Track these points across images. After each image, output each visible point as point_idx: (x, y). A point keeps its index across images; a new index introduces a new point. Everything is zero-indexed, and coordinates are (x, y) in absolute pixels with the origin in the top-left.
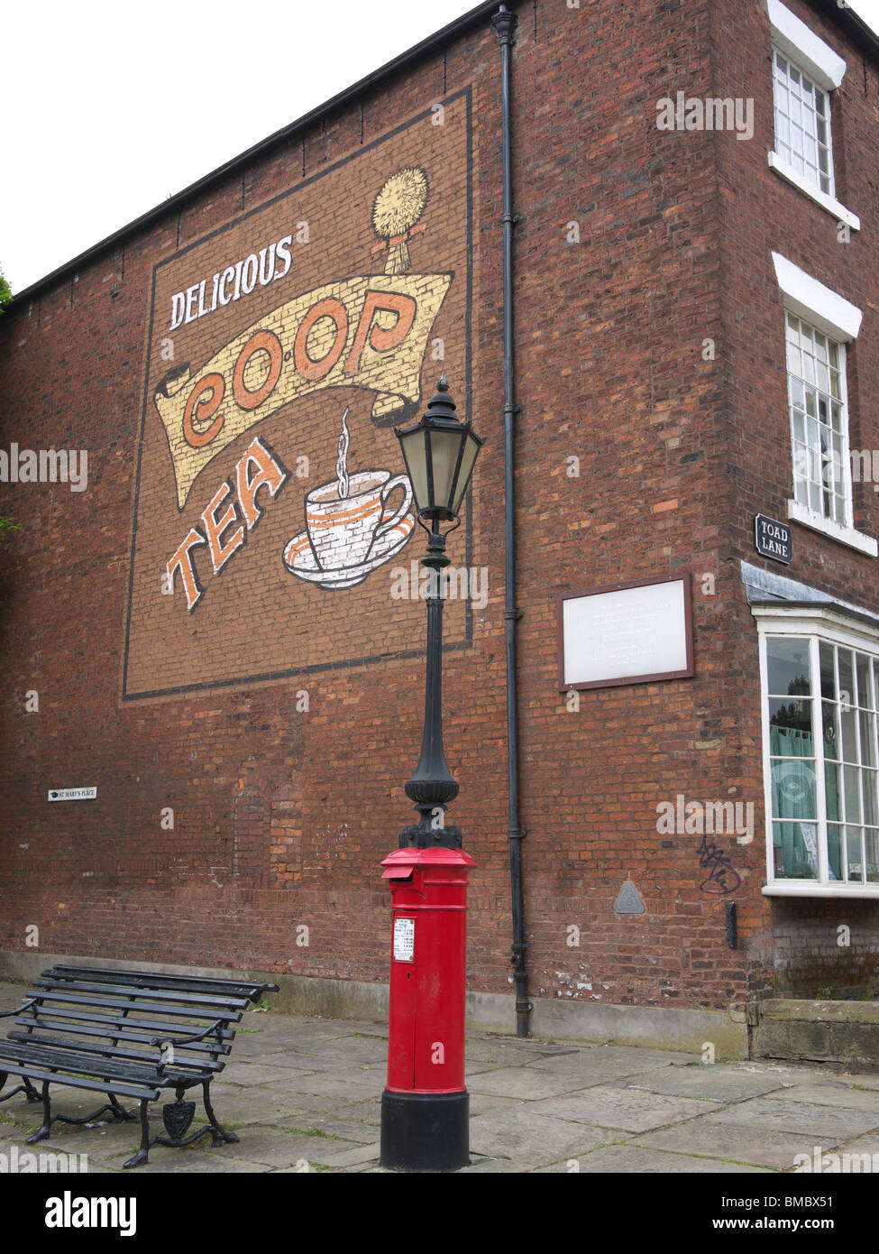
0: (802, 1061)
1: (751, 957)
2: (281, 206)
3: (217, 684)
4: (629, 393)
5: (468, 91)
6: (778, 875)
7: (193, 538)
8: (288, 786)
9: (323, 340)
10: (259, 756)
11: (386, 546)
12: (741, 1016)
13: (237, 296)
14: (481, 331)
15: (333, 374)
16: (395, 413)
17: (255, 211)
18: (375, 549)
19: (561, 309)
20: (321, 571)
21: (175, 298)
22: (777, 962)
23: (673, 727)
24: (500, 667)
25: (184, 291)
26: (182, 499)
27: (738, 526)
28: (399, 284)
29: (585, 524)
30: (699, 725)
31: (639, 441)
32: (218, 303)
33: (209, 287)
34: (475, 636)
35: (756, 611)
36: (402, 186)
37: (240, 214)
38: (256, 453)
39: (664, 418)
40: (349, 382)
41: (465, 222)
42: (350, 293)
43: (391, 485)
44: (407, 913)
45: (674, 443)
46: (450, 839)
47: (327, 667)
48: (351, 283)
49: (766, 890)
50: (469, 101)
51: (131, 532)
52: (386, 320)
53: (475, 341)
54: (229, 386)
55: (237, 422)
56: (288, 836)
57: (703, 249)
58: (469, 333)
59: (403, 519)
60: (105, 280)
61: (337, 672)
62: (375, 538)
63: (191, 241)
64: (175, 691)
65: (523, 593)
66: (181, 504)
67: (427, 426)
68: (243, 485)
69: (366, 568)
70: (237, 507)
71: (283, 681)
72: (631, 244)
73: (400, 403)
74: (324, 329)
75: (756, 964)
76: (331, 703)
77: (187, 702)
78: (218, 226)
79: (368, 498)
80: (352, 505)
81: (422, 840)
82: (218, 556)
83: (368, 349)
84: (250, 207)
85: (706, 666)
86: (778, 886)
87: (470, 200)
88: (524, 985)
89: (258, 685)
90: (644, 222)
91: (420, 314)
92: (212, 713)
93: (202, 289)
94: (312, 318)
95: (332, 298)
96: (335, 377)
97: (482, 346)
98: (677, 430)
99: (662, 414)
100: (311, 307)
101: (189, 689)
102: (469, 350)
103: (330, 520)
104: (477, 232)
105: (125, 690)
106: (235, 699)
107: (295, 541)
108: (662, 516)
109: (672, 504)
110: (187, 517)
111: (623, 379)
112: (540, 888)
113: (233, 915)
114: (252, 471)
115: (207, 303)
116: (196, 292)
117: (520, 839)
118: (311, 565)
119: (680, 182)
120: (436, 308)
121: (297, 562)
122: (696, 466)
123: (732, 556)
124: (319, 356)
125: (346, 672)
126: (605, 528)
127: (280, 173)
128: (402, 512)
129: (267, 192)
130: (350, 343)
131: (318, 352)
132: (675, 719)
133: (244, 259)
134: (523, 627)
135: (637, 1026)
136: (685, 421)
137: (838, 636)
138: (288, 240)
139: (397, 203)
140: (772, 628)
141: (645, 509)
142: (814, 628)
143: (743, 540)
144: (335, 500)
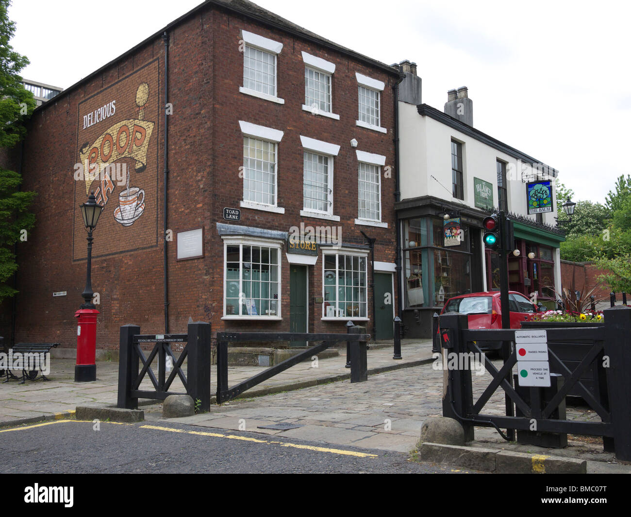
2: (112, 89)
4: (193, 169)
5: (158, 59)
6: (228, 313)
8: (115, 290)
9: (123, 140)
10: (109, 281)
11: (138, 213)
13: (101, 120)
14: (161, 144)
15: (126, 152)
16: (140, 168)
17: (106, 89)
18: (136, 213)
19: (179, 140)
20: (123, 220)
21: (84, 117)
23: (199, 272)
25: (87, 115)
26: (87, 192)
27: (216, 212)
29: (183, 209)
30: (205, 272)
31: (195, 184)
32: (96, 121)
33: (94, 115)
34: (159, 243)
35: (222, 237)
36: (143, 89)
37: (102, 89)
39: (200, 178)
40: (129, 156)
41: (157, 105)
42: (131, 124)
43: (140, 193)
44: (80, 325)
45: (202, 186)
47: (125, 252)
48: (131, 121)
49: (222, 318)
50: (159, 63)
51: (74, 202)
52: (139, 135)
53: (159, 147)
54: (99, 153)
56: (116, 306)
57: (210, 125)
58: (158, 144)
59: (142, 204)
60: (65, 106)
61: (127, 254)
62: (136, 210)
63: (89, 96)
66: (87, 194)
68: (103, 188)
69: (134, 220)
70: (102, 196)
71: (114, 256)
72: (194, 121)
73: (142, 165)
74: (123, 136)
76: (126, 263)
78: (96, 92)
79: (134, 196)
80: (130, 198)
83: (134, 145)
84: (104, 87)
85: (206, 254)
86: (226, 317)
89: (108, 257)
90: (197, 114)
91: (147, 135)
92: (96, 266)
93: (92, 115)
94: (120, 132)
95: (125, 125)
96: (126, 154)
97: (161, 149)
98: (202, 182)
99: (199, 176)
100: (121, 127)
102: (158, 149)
103: (125, 203)
104: (160, 109)
105: (73, 258)
106: (102, 262)
107: (116, 209)
108: (198, 209)
109: (201, 205)
111: (191, 164)
112: (172, 319)
114: (105, 184)
115: (93, 121)
116: (90, 116)
117: (167, 306)
118: (120, 218)
119: (205, 102)
120: (150, 134)
121: (117, 216)
122: (206, 193)
123: (214, 221)
124: (122, 146)
125: (129, 253)
126: (187, 211)
127: (112, 76)
128: (142, 202)
129: (109, 82)
130: (130, 142)
131: (122, 144)
132: (200, 270)
133: (103, 106)
136: (204, 179)
137: (252, 243)
138: (114, 102)
139: (142, 94)
140: (228, 242)
141: (195, 206)
142: (241, 241)
143: (218, 215)
144: (126, 196)
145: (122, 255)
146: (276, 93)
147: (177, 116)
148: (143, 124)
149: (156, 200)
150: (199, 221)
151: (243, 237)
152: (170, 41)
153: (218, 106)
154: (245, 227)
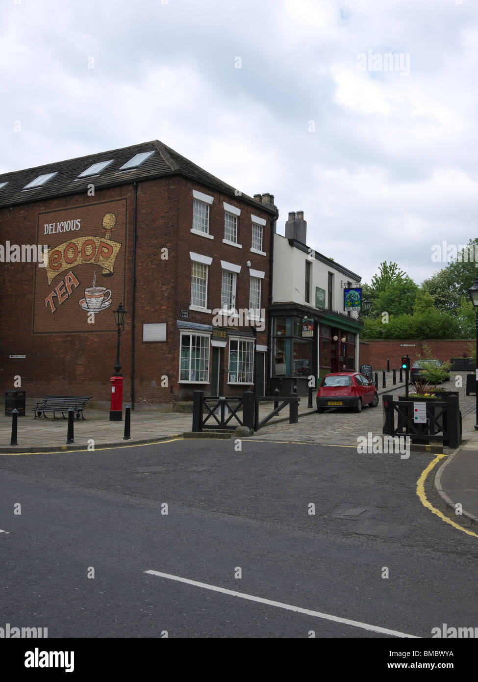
0: (181, 412)
1: (174, 394)
2: (77, 210)
3: (61, 332)
4: (158, 282)
5: (126, 199)
6: (181, 379)
7: (53, 294)
8: (80, 358)
9: (89, 250)
10: (73, 351)
11: (105, 305)
12: (172, 405)
13: (65, 231)
14: (128, 260)
15: (92, 260)
16: (107, 274)
17: (70, 209)
18: (102, 305)
19: (145, 260)
20: (89, 308)
21: (45, 225)
22: (180, 395)
23: (163, 351)
24: (130, 336)
25: (48, 224)
26: (49, 283)
27: (177, 313)
28: (109, 242)
29: (148, 308)
30: (168, 352)
31: (160, 293)
32: (59, 231)
33: (56, 226)
34: (125, 329)
35: (180, 330)
36: (110, 217)
37: (65, 208)
38: (70, 275)
39: (164, 289)
40: (96, 263)
41: (125, 232)
42: (97, 241)
43: (106, 291)
44: (114, 386)
45: (166, 295)
46: (121, 375)
47: (90, 331)
48: (97, 238)
49: (178, 382)
50: (127, 201)
51: (34, 289)
52: (106, 250)
53: (126, 262)
54: (63, 255)
55: (65, 266)
56: (80, 369)
57: (173, 255)
58: (125, 259)
59: (109, 300)
60: (21, 212)
61: (93, 333)
62: (102, 303)
63: (51, 210)
64: (49, 333)
65: (135, 321)
67: (118, 312)
68: (67, 283)
69: (100, 310)
70: (66, 288)
71: (79, 333)
73: (109, 272)
74: (89, 247)
75: (175, 396)
76: (91, 340)
77: (52, 336)
78: (58, 209)
79: (101, 293)
80: (97, 294)
81: (116, 376)
82: (60, 300)
83: (101, 256)
84: (68, 207)
85: (169, 340)
86: (180, 382)
87: (126, 227)
88: (133, 400)
89: (73, 334)
91: (114, 251)
92: (60, 339)
93: (54, 226)
94: (86, 244)
95: (91, 240)
96: (92, 261)
97: (128, 263)
98: (167, 292)
99: (164, 288)
100: (86, 241)
101: (53, 332)
102: (125, 263)
103: (91, 297)
104: (127, 235)
105: (33, 331)
106: (66, 337)
107: (82, 300)
108: (163, 309)
109: (165, 307)
110: (51, 288)
111: (157, 279)
112: (137, 382)
113: (66, 387)
114: (70, 280)
115: (56, 230)
116: (52, 226)
117: (133, 372)
118: (86, 307)
120: (118, 251)
121: (82, 305)
122: (170, 300)
123: (176, 319)
124: (88, 254)
125: (95, 333)
126: (152, 310)
127: (77, 200)
128: (109, 298)
129: (73, 204)
130: (96, 253)
131: (88, 253)
132: (163, 350)
133: (67, 221)
134: (135, 328)
135: (154, 408)
136: (168, 291)
137: (197, 334)
138: (79, 220)
139: (108, 221)
140: (183, 333)
141: (160, 307)
142: (191, 333)
143: (178, 316)
144: (92, 292)
145: (88, 333)
146: (208, 232)
147: (144, 243)
148: (111, 243)
149: (123, 299)
150: (163, 318)
151: (192, 330)
152: (139, 189)
153: (179, 242)
154: (191, 323)
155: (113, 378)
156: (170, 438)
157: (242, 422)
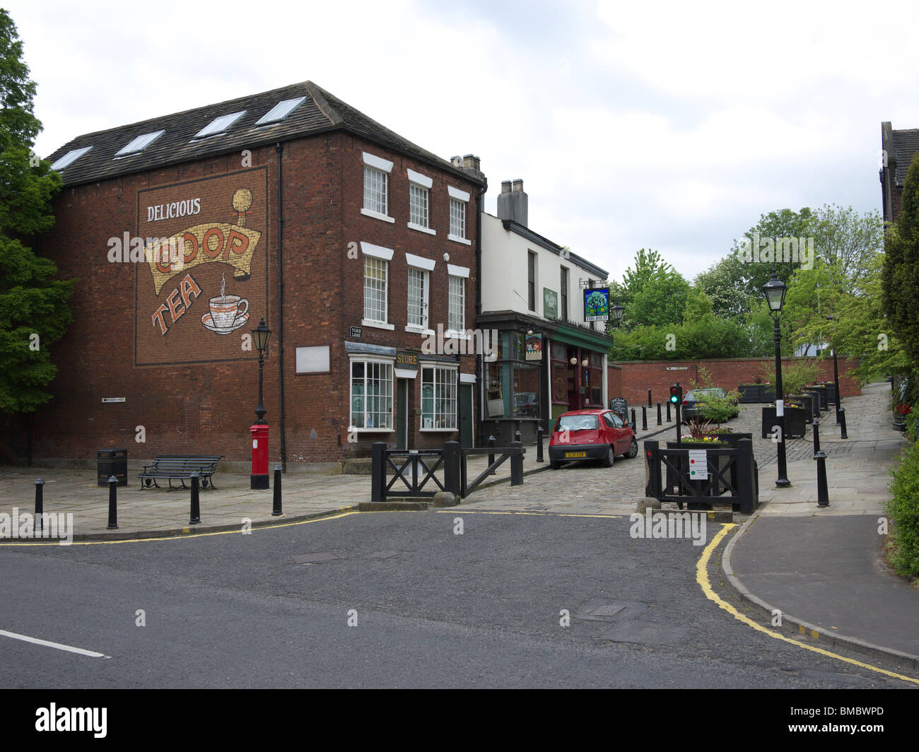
0: (354, 473)
1: (344, 448)
2: (195, 185)
3: (176, 363)
4: (316, 287)
5: (266, 167)
6: (353, 426)
7: (162, 308)
8: (205, 400)
9: (214, 243)
10: (194, 389)
11: (239, 322)
12: (340, 463)
13: (178, 216)
14: (271, 256)
15: (218, 257)
16: (242, 276)
17: (184, 183)
18: (235, 323)
19: (297, 255)
20: (216, 327)
21: (149, 208)
22: (352, 450)
23: (326, 387)
24: (277, 366)
25: (153, 206)
26: (157, 292)
27: (344, 331)
28: (242, 230)
29: (303, 325)
30: (332, 387)
31: (318, 302)
32: (169, 216)
33: (165, 208)
34: (270, 355)
35: (349, 355)
36: (243, 194)
37: (177, 182)
38: (188, 279)
39: (325, 297)
40: (224, 262)
41: (265, 215)
42: (225, 228)
43: (241, 302)
44: (255, 439)
45: (328, 305)
46: (266, 423)
47: (219, 361)
48: (225, 224)
49: (349, 431)
50: (267, 171)
51: (134, 301)
52: (238, 243)
53: (269, 258)
56: (206, 416)
57: (337, 247)
58: (267, 255)
59: (245, 314)
60: (113, 190)
61: (222, 363)
62: (235, 319)
63: (156, 186)
64: (158, 364)
65: (284, 344)
66: (157, 294)
67: (259, 331)
68: (184, 291)
69: (232, 329)
70: (181, 299)
71: (203, 364)
72: (317, 239)
73: (243, 274)
74: (214, 239)
75: (345, 450)
76: (221, 373)
77: (164, 369)
78: (168, 184)
79: (232, 305)
80: (227, 306)
81: (259, 424)
82: (174, 316)
83: (231, 251)
84: (181, 181)
85: (335, 371)
86: (352, 430)
87: (267, 208)
88: (284, 459)
89: (193, 365)
90: (321, 234)
91: (250, 244)
92: (175, 373)
93: (162, 208)
94: (209, 233)
95: (217, 228)
96: (219, 258)
97: (272, 261)
98: (329, 301)
99: (325, 295)
100: (209, 229)
101: (163, 364)
102: (267, 261)
103: (219, 310)
104: (269, 220)
105: (136, 362)
106: (183, 369)
107: (206, 315)
108: (324, 326)
109: (327, 323)
110: (160, 299)
111: (314, 282)
112: (289, 431)
113: (186, 442)
114: (187, 287)
115: (165, 215)
116: (159, 209)
117: (283, 418)
118: (212, 325)
119: (332, 224)
120: (256, 243)
121: (207, 323)
122: (334, 312)
123: (343, 339)
124: (213, 249)
125: (226, 363)
126: (308, 327)
127: (193, 171)
128: (245, 312)
129: (188, 177)
130: (225, 247)
131: (213, 248)
132: (326, 385)
133: (180, 201)
134: (284, 354)
135: (315, 469)
136: (331, 299)
137: (374, 360)
138: (199, 200)
139: (241, 199)
140: (354, 359)
141: (320, 323)
142: (365, 359)
143: (346, 335)
144: (220, 303)
145: (216, 363)
146: (386, 212)
147: (294, 231)
148: (246, 232)
149: (265, 312)
150: (325, 338)
151: (367, 355)
152: (284, 152)
153: (345, 229)
154: (365, 345)
155: (254, 428)
156: (340, 512)
157: (444, 486)
